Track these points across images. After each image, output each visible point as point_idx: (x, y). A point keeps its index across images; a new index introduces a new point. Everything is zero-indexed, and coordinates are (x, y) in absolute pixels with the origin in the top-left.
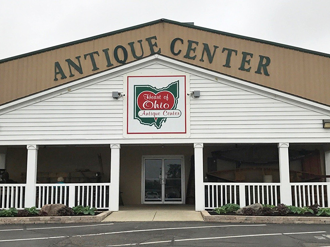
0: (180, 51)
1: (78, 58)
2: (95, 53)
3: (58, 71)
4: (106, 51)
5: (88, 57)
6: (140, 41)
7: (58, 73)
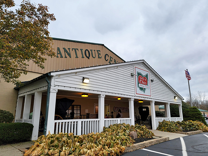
0: (108, 59)
1: (69, 49)
2: (77, 49)
3: (58, 52)
4: (81, 50)
5: (74, 50)
6: (94, 50)
7: (59, 54)
